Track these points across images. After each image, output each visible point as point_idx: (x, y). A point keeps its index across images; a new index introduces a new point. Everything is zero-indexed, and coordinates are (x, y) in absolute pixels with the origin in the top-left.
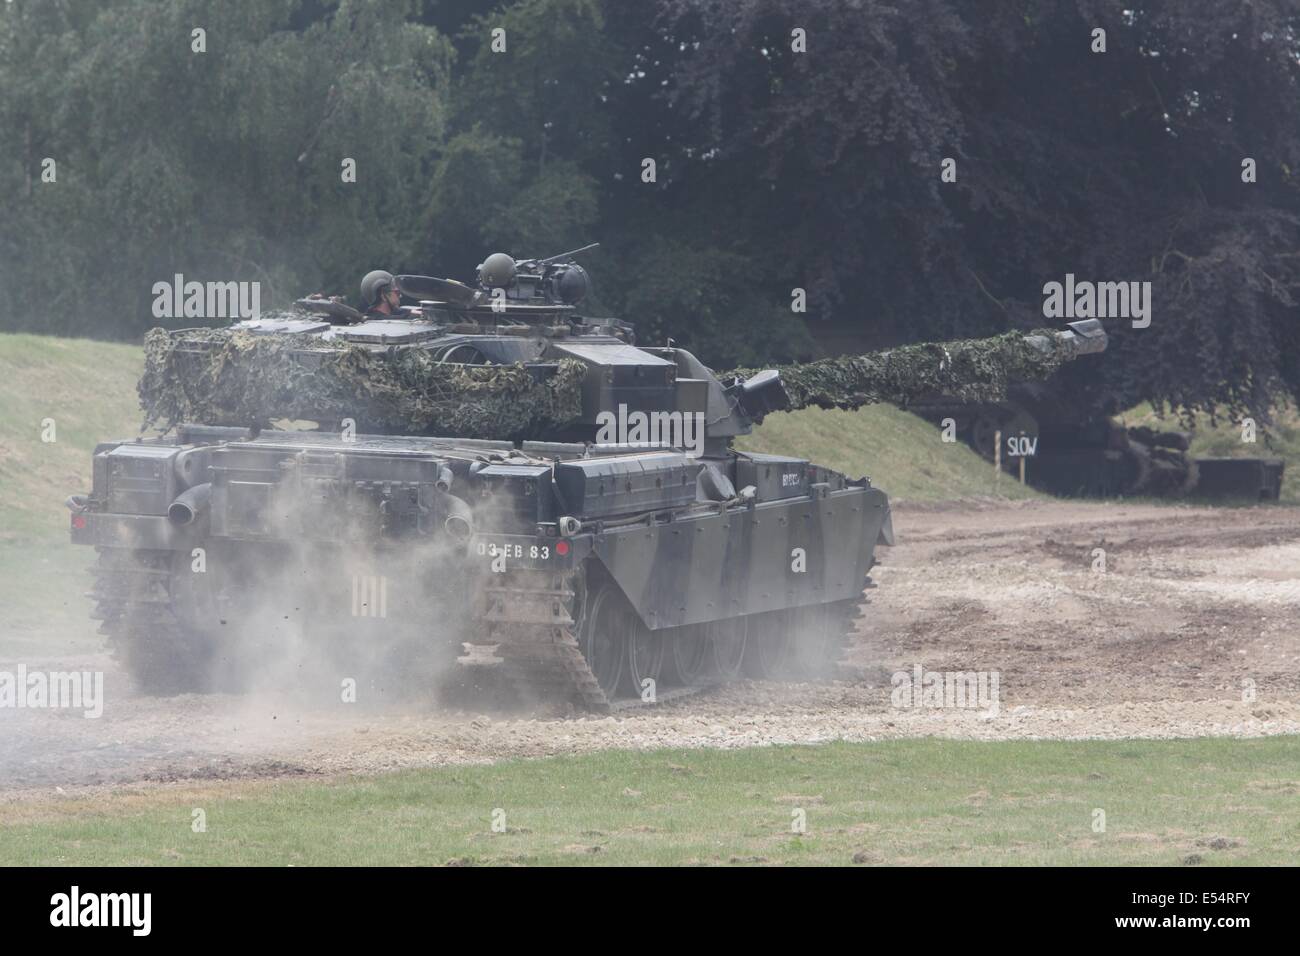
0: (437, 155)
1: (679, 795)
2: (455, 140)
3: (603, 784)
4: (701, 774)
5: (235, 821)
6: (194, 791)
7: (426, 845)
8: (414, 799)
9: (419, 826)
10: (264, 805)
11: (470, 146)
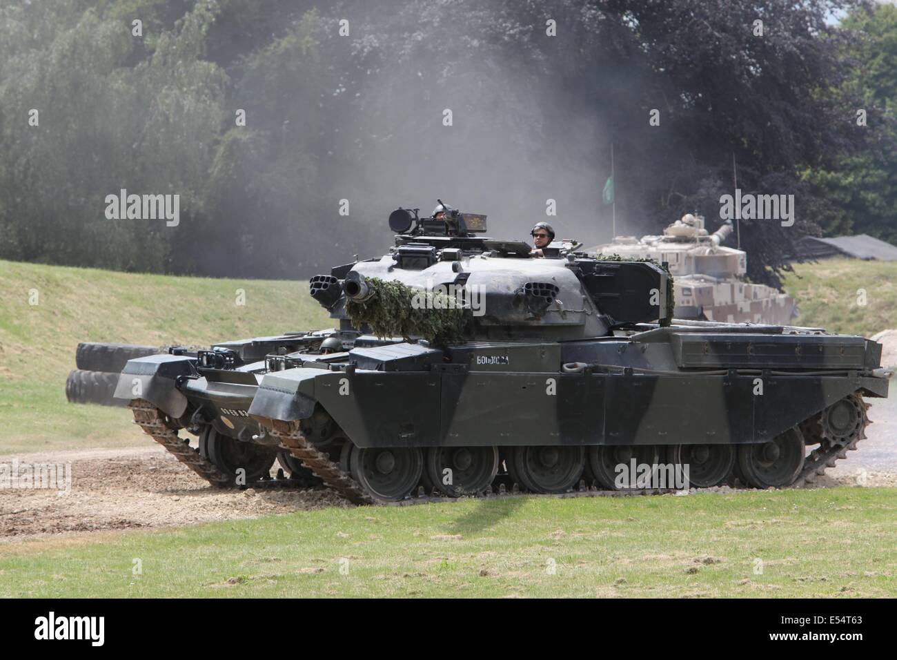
0: (217, 142)
1: (372, 536)
2: (229, 133)
3: (324, 530)
4: (385, 522)
5: (98, 557)
6: (73, 538)
7: (215, 570)
8: (207, 541)
9: (211, 558)
10: (116, 547)
11: (239, 137)
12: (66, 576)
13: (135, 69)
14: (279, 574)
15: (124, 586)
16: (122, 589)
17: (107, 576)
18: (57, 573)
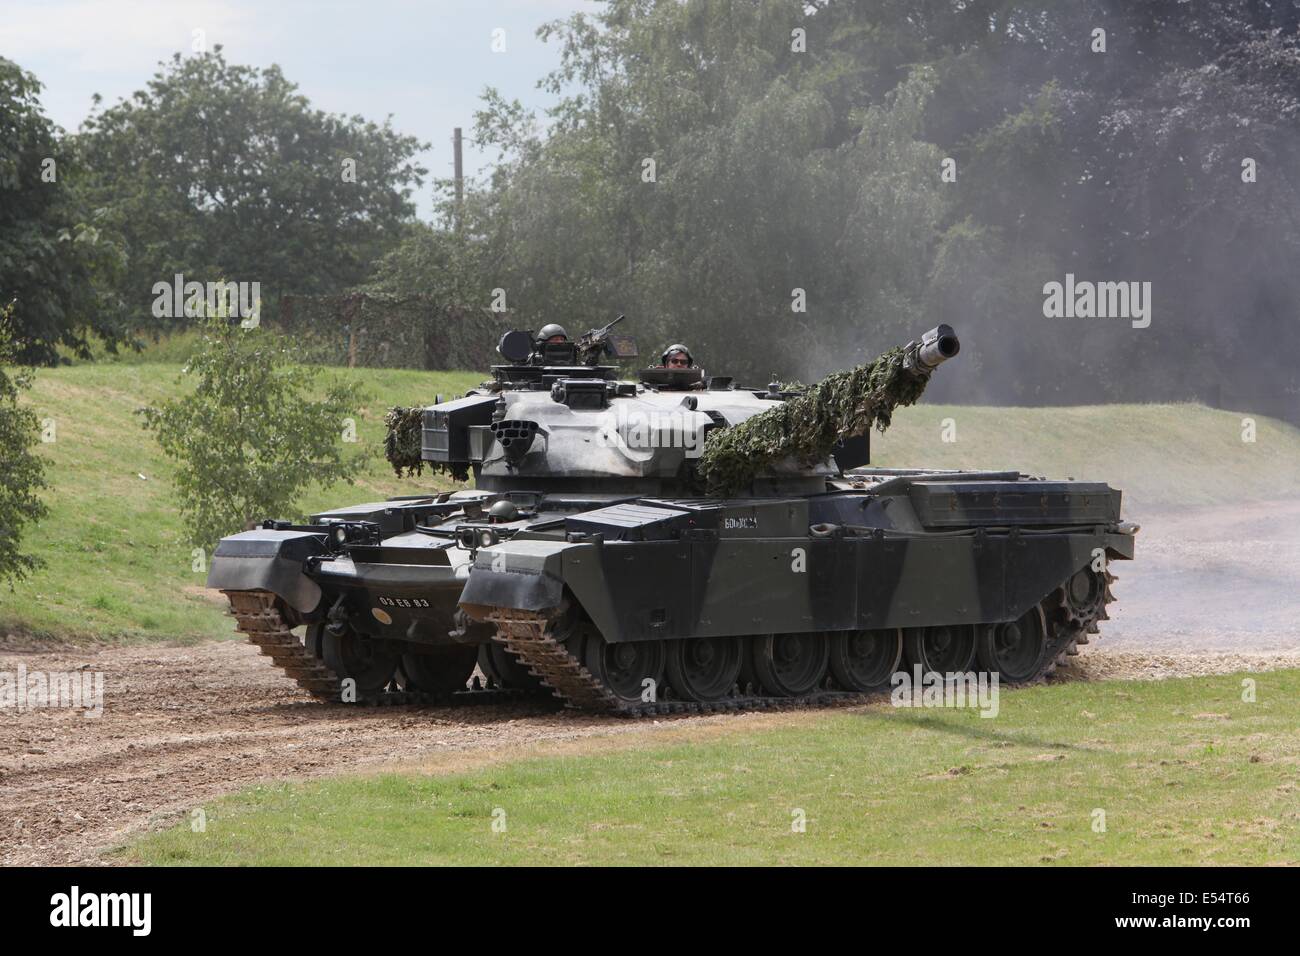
0: (938, 240)
1: (1123, 716)
2: (952, 228)
3: (1066, 708)
4: (1139, 699)
5: (790, 743)
6: (759, 721)
7: (933, 758)
9: (929, 743)
10: (812, 731)
11: (964, 233)
12: (750, 767)
13: (838, 150)
14: (1011, 762)
15: (821, 779)
16: (820, 781)
17: (801, 767)
18: (739, 764)
